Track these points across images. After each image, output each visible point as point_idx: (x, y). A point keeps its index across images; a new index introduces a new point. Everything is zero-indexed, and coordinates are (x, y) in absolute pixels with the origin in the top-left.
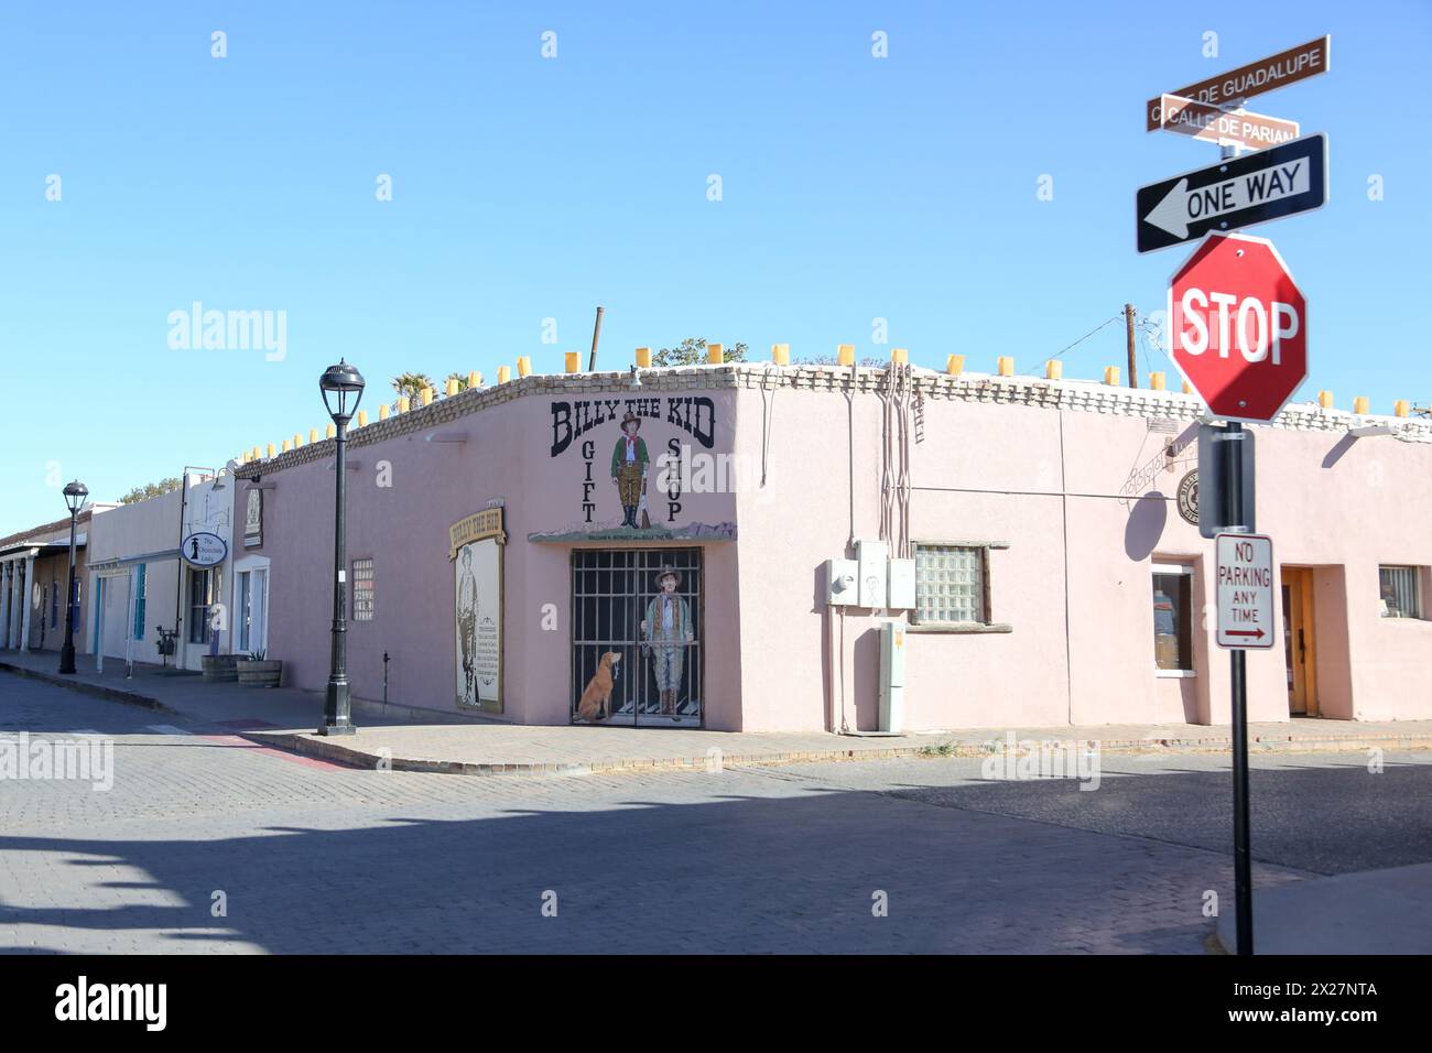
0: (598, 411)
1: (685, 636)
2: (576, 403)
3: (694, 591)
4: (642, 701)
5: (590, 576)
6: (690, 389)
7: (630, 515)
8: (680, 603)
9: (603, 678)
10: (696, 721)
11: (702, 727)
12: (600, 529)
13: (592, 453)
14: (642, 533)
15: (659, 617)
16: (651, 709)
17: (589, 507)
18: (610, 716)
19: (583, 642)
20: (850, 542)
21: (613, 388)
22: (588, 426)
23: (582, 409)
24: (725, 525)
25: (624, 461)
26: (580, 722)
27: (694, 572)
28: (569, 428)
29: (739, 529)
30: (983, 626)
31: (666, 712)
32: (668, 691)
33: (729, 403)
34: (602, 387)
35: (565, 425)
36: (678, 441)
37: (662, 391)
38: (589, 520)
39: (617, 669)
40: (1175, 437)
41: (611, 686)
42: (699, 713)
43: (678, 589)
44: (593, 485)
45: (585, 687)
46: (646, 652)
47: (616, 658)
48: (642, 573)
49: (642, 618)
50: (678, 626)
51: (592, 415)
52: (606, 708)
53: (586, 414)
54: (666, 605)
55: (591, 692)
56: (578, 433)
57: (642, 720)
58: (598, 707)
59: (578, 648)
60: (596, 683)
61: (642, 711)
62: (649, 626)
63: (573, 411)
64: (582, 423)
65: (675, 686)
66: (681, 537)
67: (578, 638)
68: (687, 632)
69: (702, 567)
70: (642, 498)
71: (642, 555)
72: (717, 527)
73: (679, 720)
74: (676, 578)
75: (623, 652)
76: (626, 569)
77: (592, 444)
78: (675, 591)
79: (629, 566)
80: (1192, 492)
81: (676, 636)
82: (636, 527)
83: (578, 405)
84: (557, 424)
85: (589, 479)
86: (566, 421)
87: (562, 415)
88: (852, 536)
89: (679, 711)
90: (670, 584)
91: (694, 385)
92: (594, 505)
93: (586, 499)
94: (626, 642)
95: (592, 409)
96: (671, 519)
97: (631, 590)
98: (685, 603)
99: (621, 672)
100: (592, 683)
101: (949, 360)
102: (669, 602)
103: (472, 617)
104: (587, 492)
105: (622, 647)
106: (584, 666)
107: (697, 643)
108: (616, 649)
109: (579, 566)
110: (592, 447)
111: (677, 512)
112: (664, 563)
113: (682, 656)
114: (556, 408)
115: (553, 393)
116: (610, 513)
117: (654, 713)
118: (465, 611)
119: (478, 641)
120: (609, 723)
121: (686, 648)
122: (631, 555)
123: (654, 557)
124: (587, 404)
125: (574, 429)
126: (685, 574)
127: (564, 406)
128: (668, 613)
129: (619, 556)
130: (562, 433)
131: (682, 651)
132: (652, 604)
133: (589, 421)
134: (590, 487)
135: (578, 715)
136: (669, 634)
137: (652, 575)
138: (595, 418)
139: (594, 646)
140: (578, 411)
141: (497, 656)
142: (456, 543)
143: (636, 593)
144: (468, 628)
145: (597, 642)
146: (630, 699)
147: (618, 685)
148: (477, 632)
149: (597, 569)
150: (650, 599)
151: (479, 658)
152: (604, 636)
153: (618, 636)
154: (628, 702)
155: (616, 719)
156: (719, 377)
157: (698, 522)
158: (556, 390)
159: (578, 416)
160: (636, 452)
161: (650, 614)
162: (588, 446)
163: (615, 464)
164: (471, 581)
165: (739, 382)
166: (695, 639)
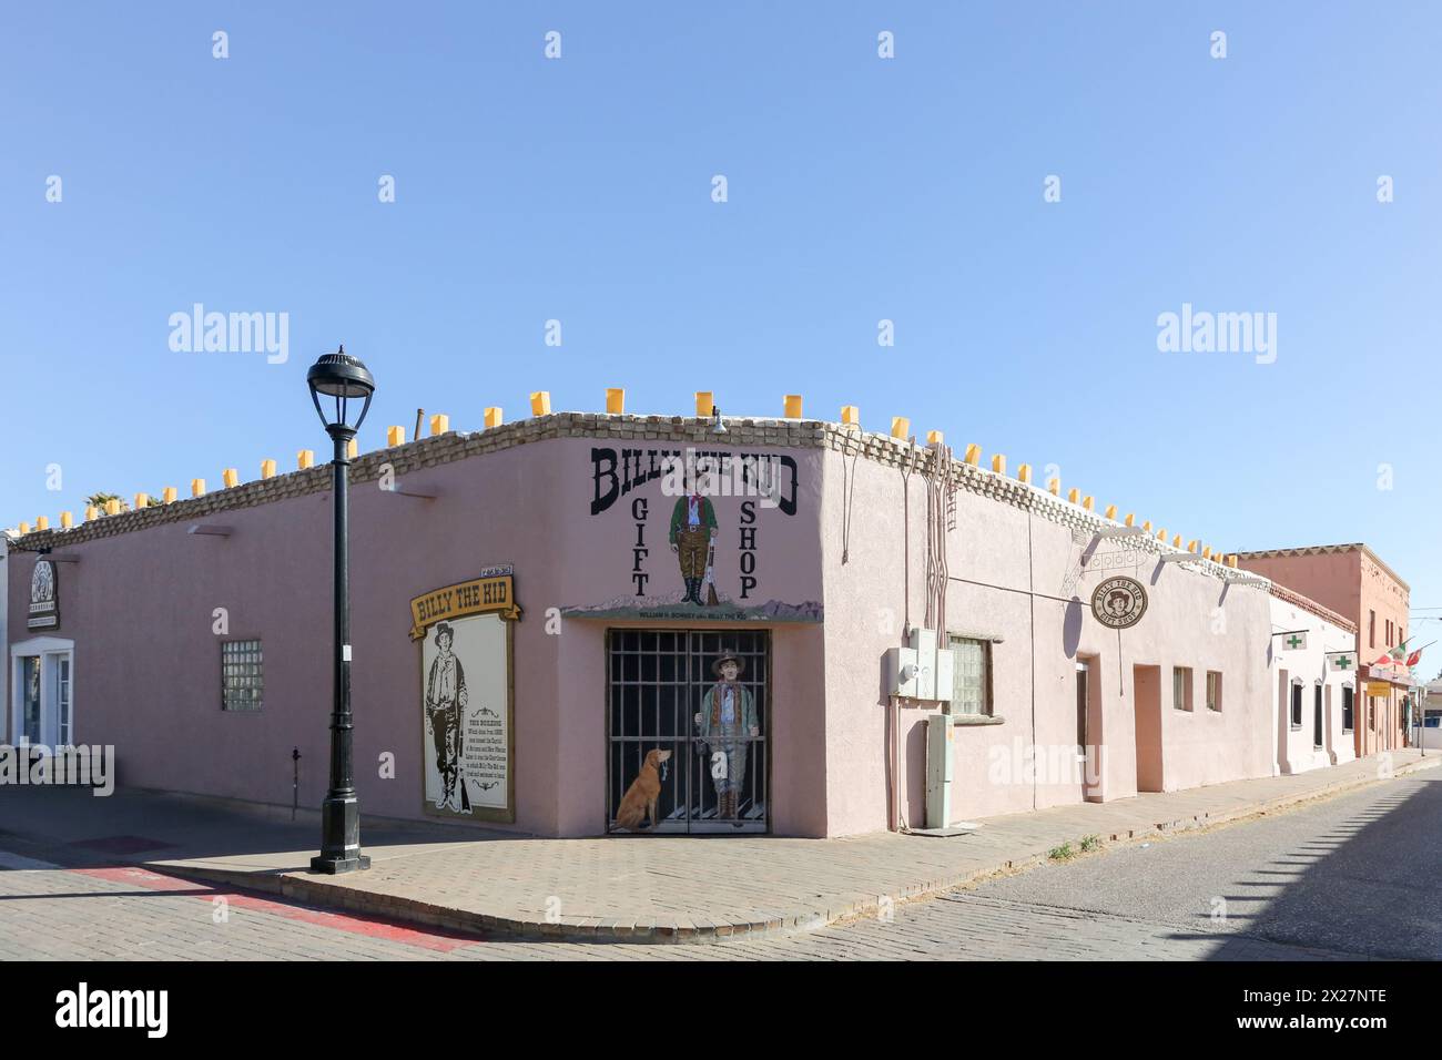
0: (652, 463)
1: (749, 731)
2: (624, 451)
3: (760, 679)
4: (696, 804)
5: (631, 660)
6: (767, 444)
7: (693, 588)
8: (743, 692)
9: (649, 780)
10: (762, 827)
11: (768, 834)
12: (656, 604)
13: (645, 513)
14: (708, 611)
15: (717, 709)
16: (707, 815)
17: (641, 578)
18: (657, 823)
19: (622, 738)
20: (906, 630)
21: (673, 436)
22: (639, 480)
23: (632, 460)
24: (809, 604)
25: (686, 525)
26: (618, 831)
27: (760, 659)
28: (615, 481)
29: (826, 610)
30: (985, 718)
31: (726, 817)
32: (728, 794)
33: (814, 465)
34: (658, 433)
35: (609, 477)
36: (753, 504)
37: (733, 445)
38: (640, 593)
39: (665, 769)
40: (1085, 548)
41: (658, 789)
42: (764, 817)
43: (740, 677)
44: (646, 551)
45: (626, 790)
46: (701, 749)
47: (664, 756)
48: (696, 659)
49: (696, 709)
50: (740, 719)
51: (645, 467)
52: (652, 813)
53: (637, 465)
54: (726, 696)
55: (633, 796)
56: (627, 487)
57: (696, 826)
58: (642, 814)
59: (616, 745)
60: (639, 786)
61: (696, 817)
62: (705, 719)
63: (621, 461)
64: (632, 476)
65: (736, 787)
66: (756, 618)
67: (616, 733)
68: (751, 727)
69: (769, 652)
70: (709, 569)
71: (696, 637)
72: (799, 607)
73: (741, 825)
74: (738, 665)
75: (672, 749)
76: (676, 653)
77: (645, 502)
78: (737, 679)
79: (679, 650)
80: (1109, 598)
81: (738, 730)
82: (701, 604)
83: (626, 454)
84: (598, 475)
85: (640, 544)
86: (611, 472)
87: (605, 465)
88: (907, 623)
89: (741, 815)
90: (730, 671)
91: (773, 441)
92: (647, 576)
93: (637, 568)
94: (676, 738)
95: (645, 460)
96: (744, 596)
97: (682, 678)
98: (749, 693)
99: (671, 772)
100: (634, 786)
101: (969, 449)
102: (730, 692)
103: (456, 708)
104: (638, 559)
105: (673, 743)
106: (623, 767)
107: (762, 738)
108: (664, 746)
109: (616, 648)
110: (645, 506)
111: (751, 587)
112: (724, 647)
113: (745, 753)
114: (598, 455)
115: (595, 436)
116: (667, 585)
117: (710, 818)
118: (441, 701)
119: (466, 737)
120: (655, 831)
121: (750, 744)
122: (682, 637)
123: (711, 640)
124: (638, 453)
125: (621, 482)
126: (749, 660)
127: (608, 454)
128: (728, 705)
129: (667, 639)
130: (606, 486)
131: (744, 748)
132: (708, 694)
133: (641, 473)
134: (642, 555)
135: (614, 824)
136: (730, 729)
137: (709, 661)
138: (649, 471)
139: (638, 742)
140: (626, 461)
141: (505, 755)
142: (423, 619)
143: (689, 682)
144: (446, 721)
145: (640, 738)
146: (682, 802)
147: (666, 788)
148: (465, 726)
149: (640, 652)
150: (707, 689)
151: (469, 757)
152: (649, 731)
153: (667, 731)
154: (679, 806)
155: (664, 826)
156: (804, 433)
157: (777, 600)
158: (599, 433)
159: (626, 467)
160: (701, 515)
161: (705, 705)
162: (640, 504)
163: (674, 529)
164: (453, 666)
165: (827, 442)
166: (761, 734)
